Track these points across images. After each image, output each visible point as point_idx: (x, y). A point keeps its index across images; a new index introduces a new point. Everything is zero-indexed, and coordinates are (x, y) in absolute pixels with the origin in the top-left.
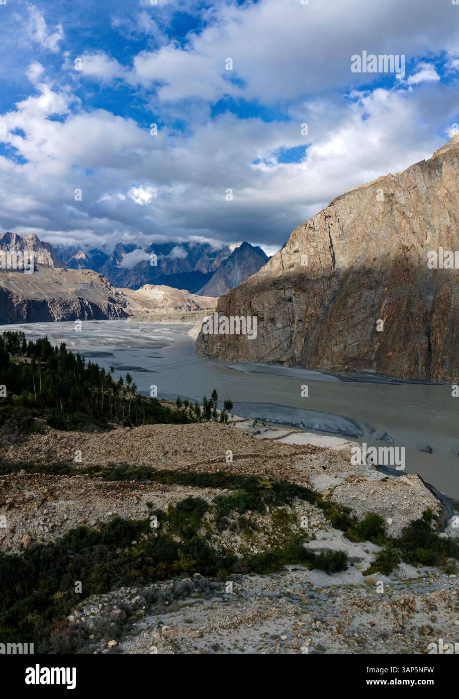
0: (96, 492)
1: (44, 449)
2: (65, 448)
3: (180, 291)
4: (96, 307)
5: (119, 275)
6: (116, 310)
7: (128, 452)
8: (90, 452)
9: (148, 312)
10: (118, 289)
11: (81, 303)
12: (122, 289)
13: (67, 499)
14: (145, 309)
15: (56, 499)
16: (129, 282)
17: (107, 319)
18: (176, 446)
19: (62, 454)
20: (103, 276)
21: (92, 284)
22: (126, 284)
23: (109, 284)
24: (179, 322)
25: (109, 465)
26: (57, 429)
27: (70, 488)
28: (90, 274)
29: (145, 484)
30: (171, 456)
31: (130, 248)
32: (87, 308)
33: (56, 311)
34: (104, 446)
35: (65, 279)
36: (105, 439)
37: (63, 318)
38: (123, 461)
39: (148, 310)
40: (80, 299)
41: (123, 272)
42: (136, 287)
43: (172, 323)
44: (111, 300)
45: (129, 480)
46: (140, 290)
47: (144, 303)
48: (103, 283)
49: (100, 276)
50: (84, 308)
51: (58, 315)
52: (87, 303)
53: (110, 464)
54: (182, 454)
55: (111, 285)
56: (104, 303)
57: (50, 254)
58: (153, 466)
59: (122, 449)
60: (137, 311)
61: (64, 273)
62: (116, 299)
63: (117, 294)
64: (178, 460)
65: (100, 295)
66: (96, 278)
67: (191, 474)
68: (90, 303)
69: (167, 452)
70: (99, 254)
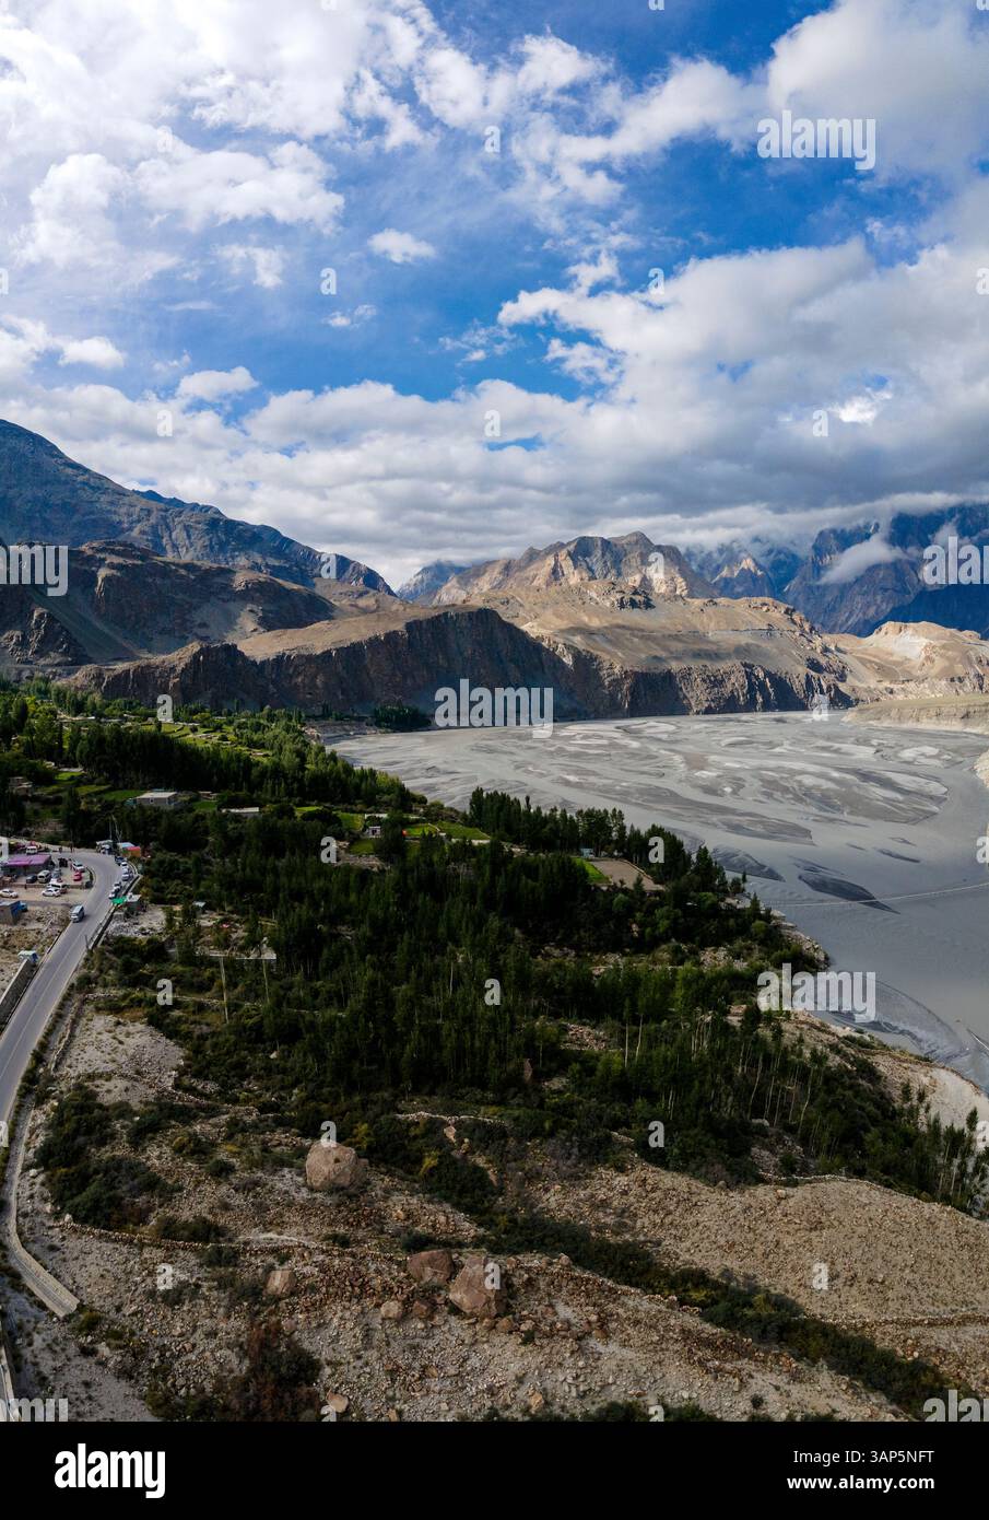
3: (961, 635)
4: (780, 684)
5: (829, 598)
6: (825, 687)
9: (891, 692)
10: (827, 638)
11: (749, 676)
12: (835, 636)
14: (887, 684)
16: (851, 614)
17: (802, 706)
20: (794, 610)
21: (770, 628)
23: (807, 627)
24: (958, 726)
28: (765, 608)
31: (846, 539)
32: (762, 685)
33: (697, 694)
35: (712, 625)
37: (710, 706)
39: (892, 686)
40: (745, 665)
41: (836, 593)
42: (867, 628)
43: (944, 727)
44: (814, 665)
46: (873, 637)
47: (885, 669)
48: (794, 628)
49: (786, 612)
50: (754, 686)
51: (699, 702)
52: (761, 675)
55: (812, 629)
56: (798, 673)
60: (869, 690)
61: (710, 610)
62: (823, 661)
63: (826, 650)
65: (791, 655)
66: (778, 615)
68: (768, 674)
70: (782, 556)
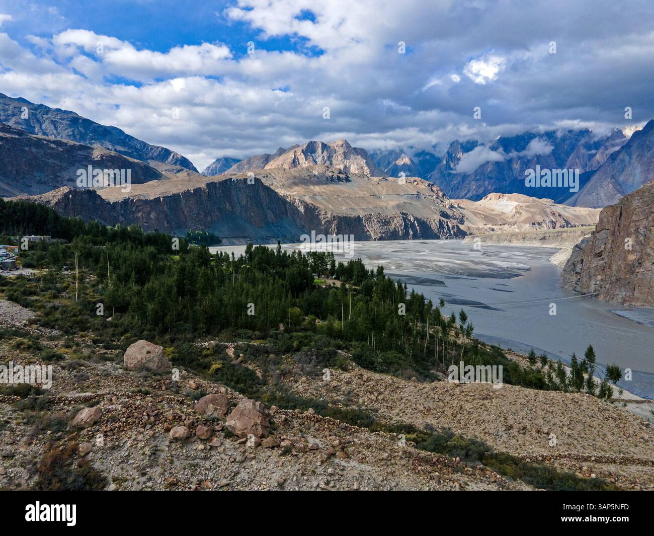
0: (403, 462)
1: (343, 389)
2: (371, 393)
3: (540, 200)
4: (423, 224)
5: (455, 182)
6: (451, 227)
7: (454, 416)
8: (403, 405)
9: (493, 230)
10: (453, 201)
11: (405, 219)
12: (458, 201)
13: (362, 461)
14: (490, 226)
15: (348, 457)
16: (469, 191)
17: (438, 238)
18: (525, 421)
19: (366, 399)
20: (433, 185)
21: (418, 194)
22: (464, 194)
23: (440, 194)
24: (537, 244)
25: (426, 428)
26: (364, 368)
27: (369, 446)
28: (416, 183)
29: (474, 468)
30: (516, 434)
31: (469, 146)
32: (413, 225)
33: (373, 229)
34: (422, 401)
35: (384, 192)
36: (424, 391)
37: (382, 236)
38: (446, 426)
39: (493, 227)
40: (403, 214)
41: (460, 179)
42: (478, 198)
43: (528, 244)
44: (444, 215)
45: (452, 455)
46: (483, 201)
47: (488, 218)
48: (432, 194)
49: (429, 185)
50: (407, 225)
51: (375, 233)
52: (412, 219)
53: (428, 426)
54: (534, 434)
55: (443, 195)
56: (434, 220)
57: (365, 161)
58: (488, 443)
59: (446, 409)
60: (478, 229)
61: (383, 183)
62: (450, 213)
63: (452, 207)
64: (527, 443)
65: (430, 209)
66: (424, 187)
67: (546, 469)
68: (416, 219)
69: (511, 427)
70: (428, 157)
